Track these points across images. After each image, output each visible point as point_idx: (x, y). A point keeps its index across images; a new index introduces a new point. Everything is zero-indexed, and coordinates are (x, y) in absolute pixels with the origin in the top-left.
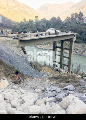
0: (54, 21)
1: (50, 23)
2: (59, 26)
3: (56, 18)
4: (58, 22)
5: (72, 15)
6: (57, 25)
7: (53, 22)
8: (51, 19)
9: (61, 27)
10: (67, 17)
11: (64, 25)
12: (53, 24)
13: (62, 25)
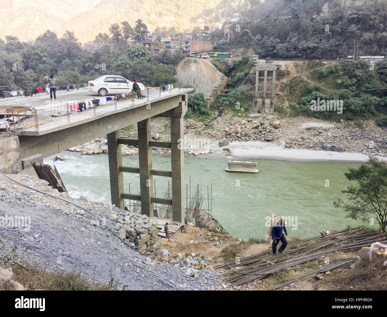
0: (50, 46)
1: (36, 54)
2: (74, 65)
3: (60, 36)
4: (69, 49)
5: (114, 29)
6: (67, 60)
7: (49, 49)
8: (39, 39)
9: (84, 67)
10: (100, 35)
11: (91, 59)
12: (51, 56)
13: (84, 60)
